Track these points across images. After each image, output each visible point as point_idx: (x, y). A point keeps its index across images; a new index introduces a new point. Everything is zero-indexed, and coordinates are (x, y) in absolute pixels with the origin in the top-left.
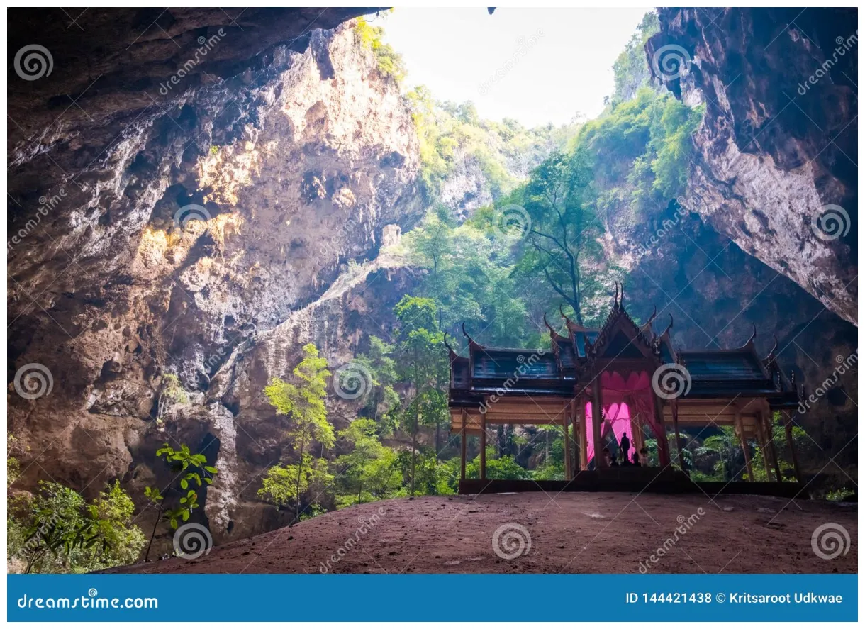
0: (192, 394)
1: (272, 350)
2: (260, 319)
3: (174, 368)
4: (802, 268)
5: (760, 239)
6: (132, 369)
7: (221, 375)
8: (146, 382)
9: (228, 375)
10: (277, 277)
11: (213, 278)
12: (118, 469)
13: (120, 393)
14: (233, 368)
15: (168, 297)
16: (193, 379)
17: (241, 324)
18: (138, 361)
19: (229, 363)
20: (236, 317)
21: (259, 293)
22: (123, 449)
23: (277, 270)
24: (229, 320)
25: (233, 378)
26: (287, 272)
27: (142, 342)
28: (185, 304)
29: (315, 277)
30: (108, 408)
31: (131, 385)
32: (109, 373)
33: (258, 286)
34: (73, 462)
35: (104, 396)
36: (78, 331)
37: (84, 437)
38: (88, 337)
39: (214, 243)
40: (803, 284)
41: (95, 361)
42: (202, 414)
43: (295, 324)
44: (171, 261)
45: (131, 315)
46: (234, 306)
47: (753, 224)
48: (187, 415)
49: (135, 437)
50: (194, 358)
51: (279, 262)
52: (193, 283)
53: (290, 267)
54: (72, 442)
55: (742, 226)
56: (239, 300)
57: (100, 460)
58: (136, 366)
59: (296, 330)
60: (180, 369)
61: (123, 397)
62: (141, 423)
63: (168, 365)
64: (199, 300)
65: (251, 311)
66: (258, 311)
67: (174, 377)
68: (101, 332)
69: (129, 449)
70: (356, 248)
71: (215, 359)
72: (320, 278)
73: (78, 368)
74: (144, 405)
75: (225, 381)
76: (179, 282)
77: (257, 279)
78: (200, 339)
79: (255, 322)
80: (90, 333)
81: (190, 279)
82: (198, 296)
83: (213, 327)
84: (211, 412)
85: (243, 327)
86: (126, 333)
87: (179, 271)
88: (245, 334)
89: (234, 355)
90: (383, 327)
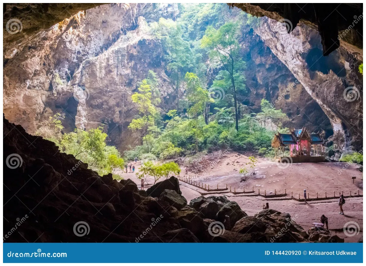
0: (63, 81)
1: (98, 66)
2: (90, 52)
3: (57, 71)
4: (291, 65)
5: (280, 52)
6: (42, 72)
7: (77, 75)
8: (47, 77)
9: (80, 75)
10: (96, 36)
11: (73, 36)
12: (40, 110)
13: (39, 81)
14: (82, 72)
15: (56, 44)
16: (64, 75)
17: (83, 54)
18: (44, 69)
19: (80, 70)
20: (81, 51)
21: (90, 42)
22: (41, 103)
23: (96, 32)
24: (79, 52)
25: (82, 76)
26: (100, 33)
27: (45, 61)
28: (62, 46)
29: (111, 36)
30: (34, 87)
31: (42, 78)
32: (36, 74)
33: (89, 39)
34: (24, 108)
35: (32, 83)
36: (26, 58)
37: (27, 99)
38: (29, 61)
39: (77, 23)
40: (290, 69)
41: (31, 70)
42: (71, 89)
43: (107, 56)
44: (61, 30)
45: (43, 51)
46: (81, 47)
47: (279, 47)
48: (65, 90)
49: (44, 98)
50: (65, 67)
51: (97, 29)
52: (67, 38)
53: (101, 31)
54: (23, 101)
55: (276, 47)
56: (82, 44)
57: (34, 107)
58: (44, 71)
59: (108, 59)
60: (59, 71)
61: (40, 83)
62: (46, 92)
63: (55, 69)
64: (68, 45)
65: (87, 49)
66: (89, 49)
67: (58, 75)
68: (33, 58)
69: (43, 102)
70: (127, 25)
71: (73, 68)
72: (112, 36)
73: (25, 72)
74: (47, 86)
75: (78, 77)
76: (62, 38)
77: (89, 36)
78: (67, 60)
79: (88, 53)
80: (29, 59)
81: (66, 37)
82: (68, 43)
83: (73, 55)
84: (74, 89)
85: (84, 55)
86: (41, 58)
87: (62, 34)
88: (84, 58)
89: (81, 67)
90: (142, 61)
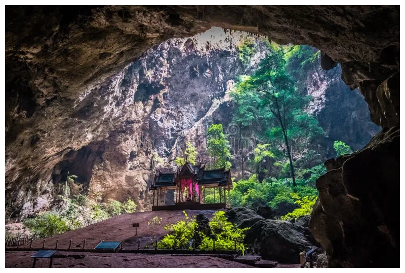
0: (164, 159)
1: (189, 139)
2: (184, 127)
3: (156, 150)
6: (141, 153)
7: (173, 151)
8: (146, 157)
9: (175, 151)
10: (188, 110)
11: (163, 115)
12: (142, 189)
13: (138, 162)
14: (176, 147)
15: (148, 125)
16: (163, 153)
17: (177, 130)
19: (175, 146)
20: (174, 128)
21: (182, 117)
22: (143, 182)
23: (187, 107)
24: (172, 129)
25: (177, 151)
26: (191, 107)
27: (142, 142)
28: (155, 126)
29: (202, 107)
30: (135, 167)
31: (142, 158)
32: (133, 155)
33: (180, 114)
34: (127, 188)
35: (133, 164)
36: (119, 143)
37: (129, 179)
38: (123, 144)
39: (159, 102)
41: (127, 152)
42: (168, 166)
43: (196, 128)
44: (146, 112)
45: (136, 134)
46: (173, 124)
48: (163, 167)
49: (147, 177)
50: (162, 145)
51: (187, 104)
52: (156, 118)
53: (192, 105)
54: (126, 181)
56: (175, 121)
57: (136, 186)
58: (142, 151)
59: (197, 130)
60: (158, 151)
61: (140, 163)
62: (148, 172)
63: (153, 149)
64: (160, 124)
65: (180, 124)
66: (183, 124)
67: (156, 154)
68: (127, 141)
69: (145, 181)
70: (217, 92)
71: (170, 144)
72: (204, 107)
73: (122, 155)
74: (148, 165)
75: (174, 153)
76: (150, 118)
77: (180, 112)
78: (164, 138)
79: (182, 128)
80: (123, 143)
81: (154, 117)
82: (159, 122)
83: (167, 133)
84: (171, 165)
85: (178, 131)
86: (136, 140)
87: (150, 115)
88: (179, 134)
89: (176, 143)
